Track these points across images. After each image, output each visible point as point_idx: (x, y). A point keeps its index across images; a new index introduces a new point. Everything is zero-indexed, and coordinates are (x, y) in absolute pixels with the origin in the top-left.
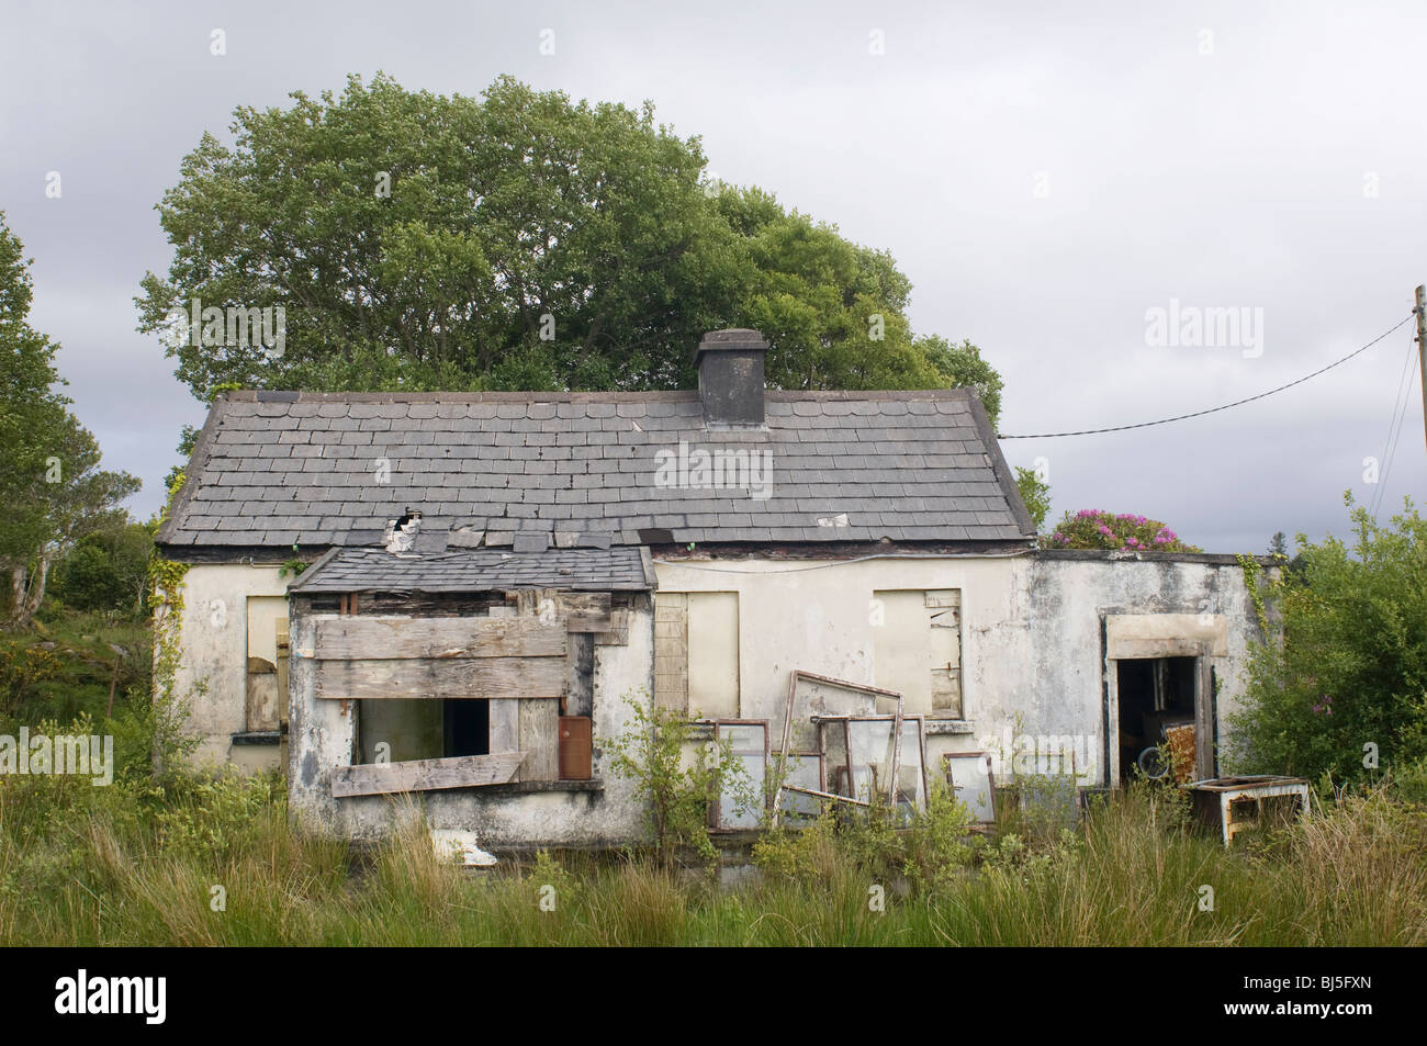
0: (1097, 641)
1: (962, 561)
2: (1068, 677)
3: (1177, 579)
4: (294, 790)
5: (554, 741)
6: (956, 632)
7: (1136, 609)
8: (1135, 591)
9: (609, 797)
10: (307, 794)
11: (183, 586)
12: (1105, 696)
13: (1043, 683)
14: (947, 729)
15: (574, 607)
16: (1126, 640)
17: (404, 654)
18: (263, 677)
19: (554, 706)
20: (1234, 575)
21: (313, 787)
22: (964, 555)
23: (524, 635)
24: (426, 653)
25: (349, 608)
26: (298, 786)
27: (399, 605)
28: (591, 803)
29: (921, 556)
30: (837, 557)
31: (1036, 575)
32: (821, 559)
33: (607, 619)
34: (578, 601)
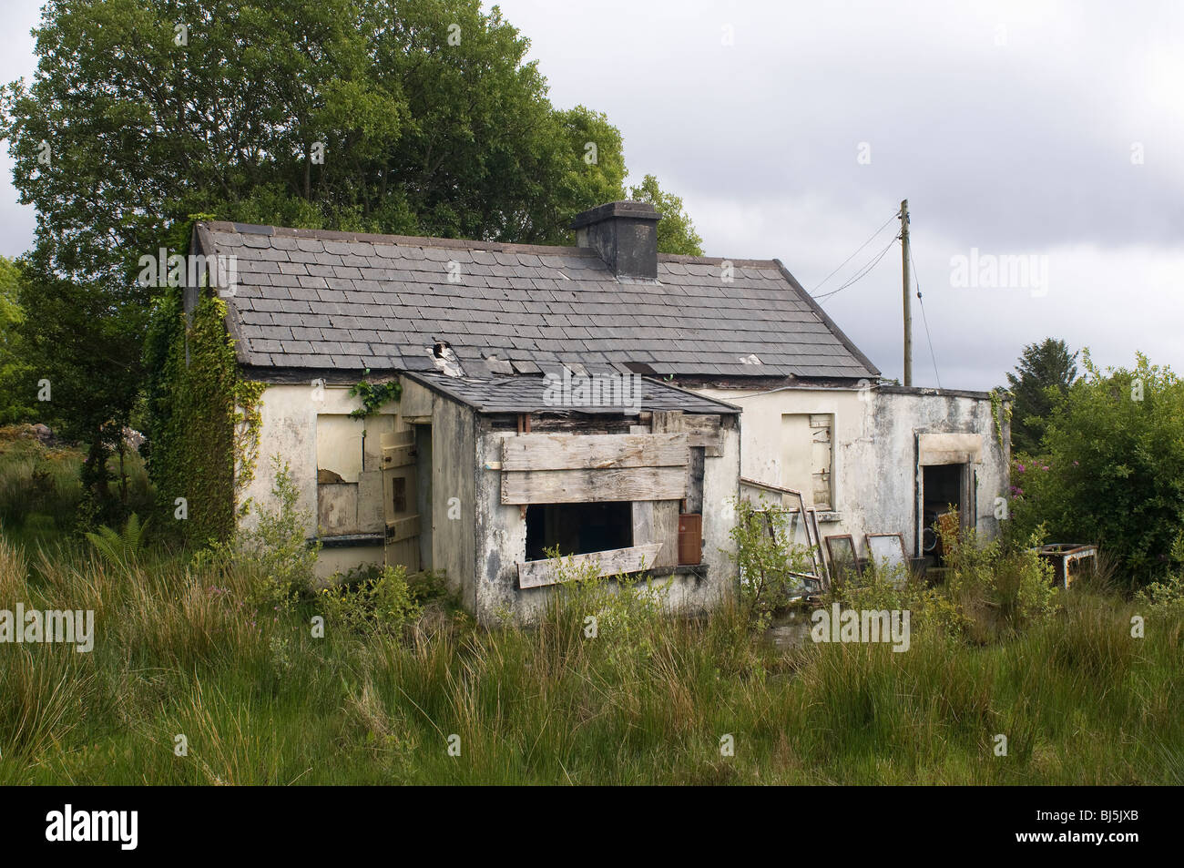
0: (912, 453)
1: (836, 393)
2: (896, 481)
3: (956, 408)
4: (481, 584)
5: (675, 535)
6: (828, 446)
7: (935, 430)
8: (934, 417)
9: (710, 576)
10: (492, 588)
11: (261, 405)
12: (916, 492)
13: (882, 483)
14: (828, 518)
15: (693, 426)
16: (930, 451)
17: (572, 466)
18: (329, 487)
19: (676, 506)
20: (986, 406)
21: (496, 581)
22: (839, 389)
23: (658, 449)
24: (587, 464)
25: (524, 426)
26: (484, 581)
27: (560, 423)
28: (698, 582)
29: (813, 388)
30: (762, 388)
31: (879, 404)
32: (751, 390)
33: (717, 436)
34: (696, 422)
